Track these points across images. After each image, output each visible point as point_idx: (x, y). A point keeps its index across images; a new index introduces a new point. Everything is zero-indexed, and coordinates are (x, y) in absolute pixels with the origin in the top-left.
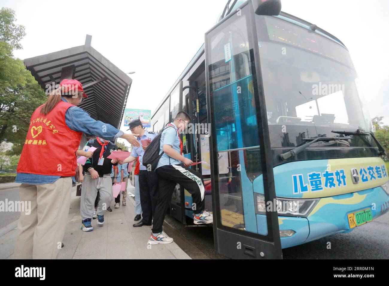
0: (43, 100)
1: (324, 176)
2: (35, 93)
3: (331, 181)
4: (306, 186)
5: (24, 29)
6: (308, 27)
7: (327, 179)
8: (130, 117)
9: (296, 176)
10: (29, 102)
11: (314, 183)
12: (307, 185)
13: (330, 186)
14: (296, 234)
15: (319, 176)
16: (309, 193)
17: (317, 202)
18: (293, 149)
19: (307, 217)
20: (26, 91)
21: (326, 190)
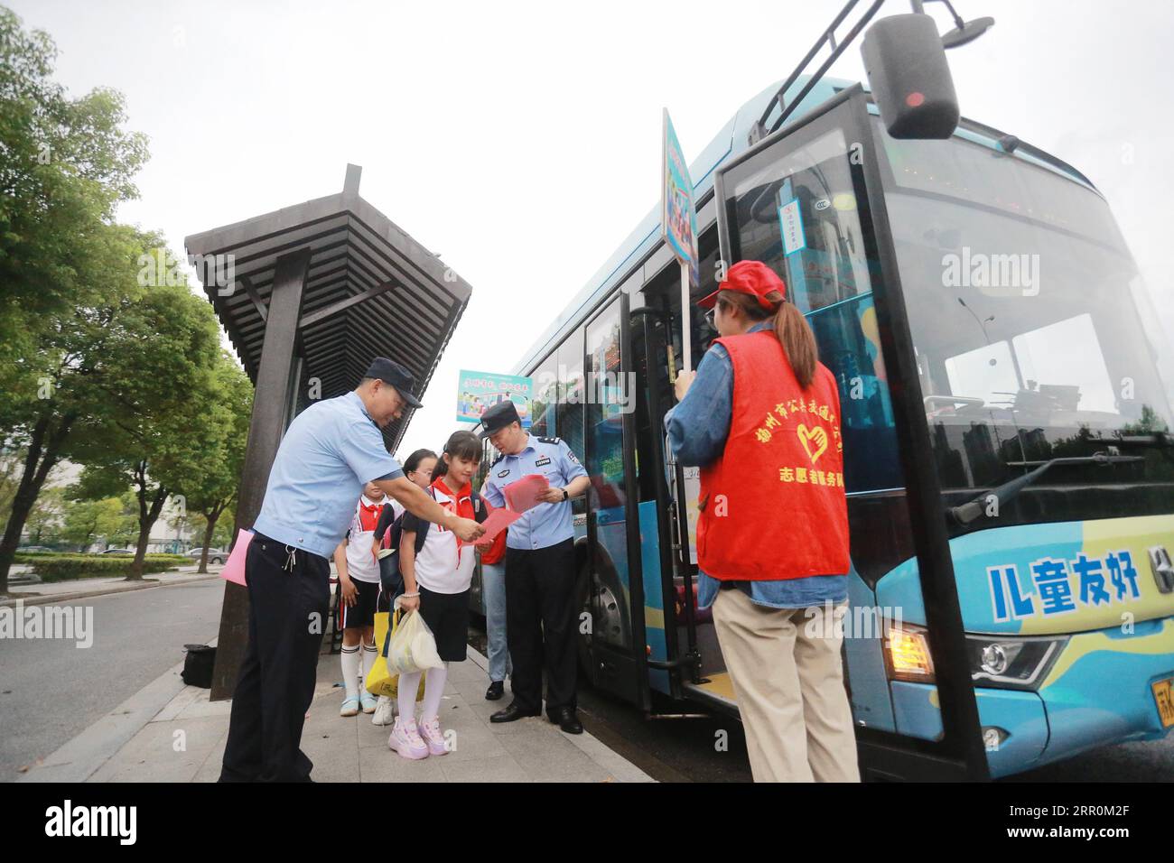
0: (179, 340)
1: (1076, 571)
2: (157, 319)
3: (1096, 584)
4: (1029, 599)
5: (146, 143)
6: (993, 142)
7: (1086, 580)
8: (476, 396)
9: (998, 571)
10: (142, 346)
11: (1049, 591)
12: (1030, 595)
13: (1096, 600)
14: (1009, 740)
15: (1062, 571)
16: (1038, 620)
17: (1061, 645)
18: (984, 492)
19: (1038, 688)
20: (133, 315)
21: (1085, 611)
